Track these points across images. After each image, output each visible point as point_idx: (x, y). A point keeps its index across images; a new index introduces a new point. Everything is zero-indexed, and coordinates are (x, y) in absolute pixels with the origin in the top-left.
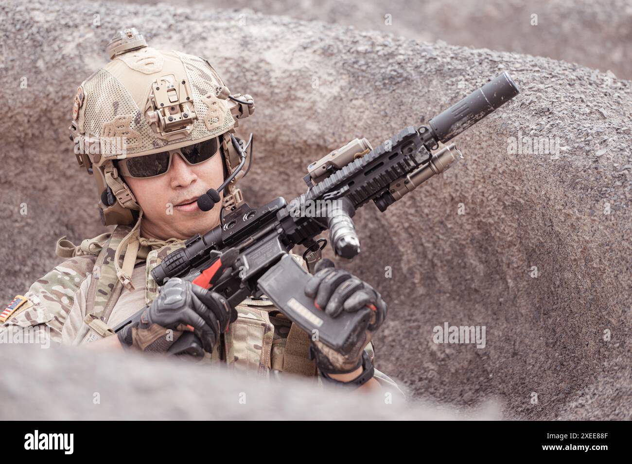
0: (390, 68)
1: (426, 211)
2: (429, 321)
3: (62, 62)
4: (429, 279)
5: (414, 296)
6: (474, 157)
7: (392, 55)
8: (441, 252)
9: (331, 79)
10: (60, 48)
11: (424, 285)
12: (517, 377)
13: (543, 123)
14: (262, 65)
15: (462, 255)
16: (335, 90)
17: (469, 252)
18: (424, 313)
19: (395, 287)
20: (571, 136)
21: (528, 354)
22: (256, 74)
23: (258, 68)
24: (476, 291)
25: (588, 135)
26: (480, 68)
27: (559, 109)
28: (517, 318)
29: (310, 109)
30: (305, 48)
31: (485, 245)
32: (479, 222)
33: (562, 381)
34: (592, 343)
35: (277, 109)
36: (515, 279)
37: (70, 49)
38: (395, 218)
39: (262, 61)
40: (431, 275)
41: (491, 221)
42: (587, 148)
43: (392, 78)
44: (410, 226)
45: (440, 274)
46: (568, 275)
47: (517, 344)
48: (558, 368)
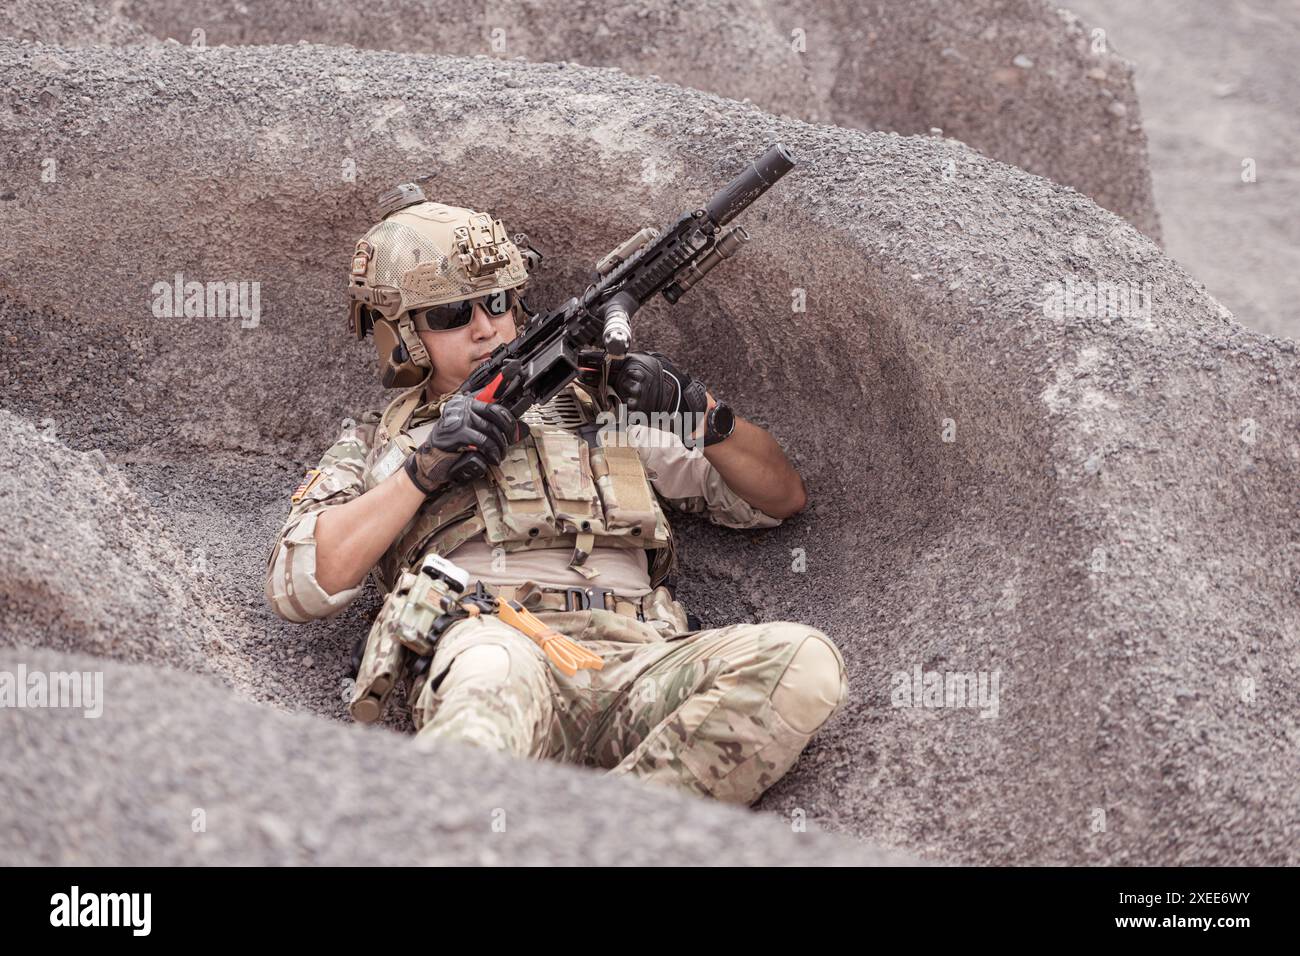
0: (728, 156)
1: (771, 307)
2: (778, 420)
3: (372, 140)
4: (777, 374)
5: (761, 391)
6: (821, 264)
7: (730, 139)
8: (789, 349)
9: (665, 163)
10: (369, 125)
11: (771, 379)
12: (871, 496)
13: (893, 240)
14: (589, 144)
15: (813, 355)
16: (670, 177)
17: (820, 351)
18: (772, 410)
19: (740, 380)
20: (924, 261)
21: (883, 470)
22: (583, 154)
23: (586, 148)
24: (827, 392)
25: (941, 261)
26: (826, 161)
27: (911, 222)
28: (871, 426)
29: (644, 194)
30: (637, 126)
31: (836, 347)
32: (829, 325)
33: (919, 509)
34: (949, 477)
35: (607, 192)
36: (868, 386)
37: (379, 126)
38: (738, 310)
39: (590, 140)
40: (779, 370)
41: (841, 325)
42: (941, 279)
43: (731, 167)
44: (755, 320)
45: (788, 370)
46: (923, 404)
47: (872, 458)
48: (915, 493)
